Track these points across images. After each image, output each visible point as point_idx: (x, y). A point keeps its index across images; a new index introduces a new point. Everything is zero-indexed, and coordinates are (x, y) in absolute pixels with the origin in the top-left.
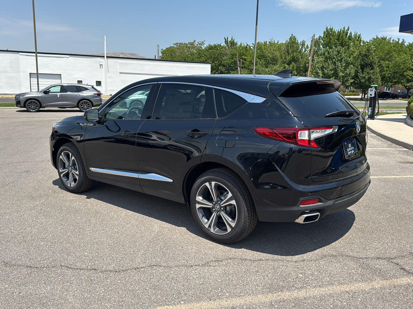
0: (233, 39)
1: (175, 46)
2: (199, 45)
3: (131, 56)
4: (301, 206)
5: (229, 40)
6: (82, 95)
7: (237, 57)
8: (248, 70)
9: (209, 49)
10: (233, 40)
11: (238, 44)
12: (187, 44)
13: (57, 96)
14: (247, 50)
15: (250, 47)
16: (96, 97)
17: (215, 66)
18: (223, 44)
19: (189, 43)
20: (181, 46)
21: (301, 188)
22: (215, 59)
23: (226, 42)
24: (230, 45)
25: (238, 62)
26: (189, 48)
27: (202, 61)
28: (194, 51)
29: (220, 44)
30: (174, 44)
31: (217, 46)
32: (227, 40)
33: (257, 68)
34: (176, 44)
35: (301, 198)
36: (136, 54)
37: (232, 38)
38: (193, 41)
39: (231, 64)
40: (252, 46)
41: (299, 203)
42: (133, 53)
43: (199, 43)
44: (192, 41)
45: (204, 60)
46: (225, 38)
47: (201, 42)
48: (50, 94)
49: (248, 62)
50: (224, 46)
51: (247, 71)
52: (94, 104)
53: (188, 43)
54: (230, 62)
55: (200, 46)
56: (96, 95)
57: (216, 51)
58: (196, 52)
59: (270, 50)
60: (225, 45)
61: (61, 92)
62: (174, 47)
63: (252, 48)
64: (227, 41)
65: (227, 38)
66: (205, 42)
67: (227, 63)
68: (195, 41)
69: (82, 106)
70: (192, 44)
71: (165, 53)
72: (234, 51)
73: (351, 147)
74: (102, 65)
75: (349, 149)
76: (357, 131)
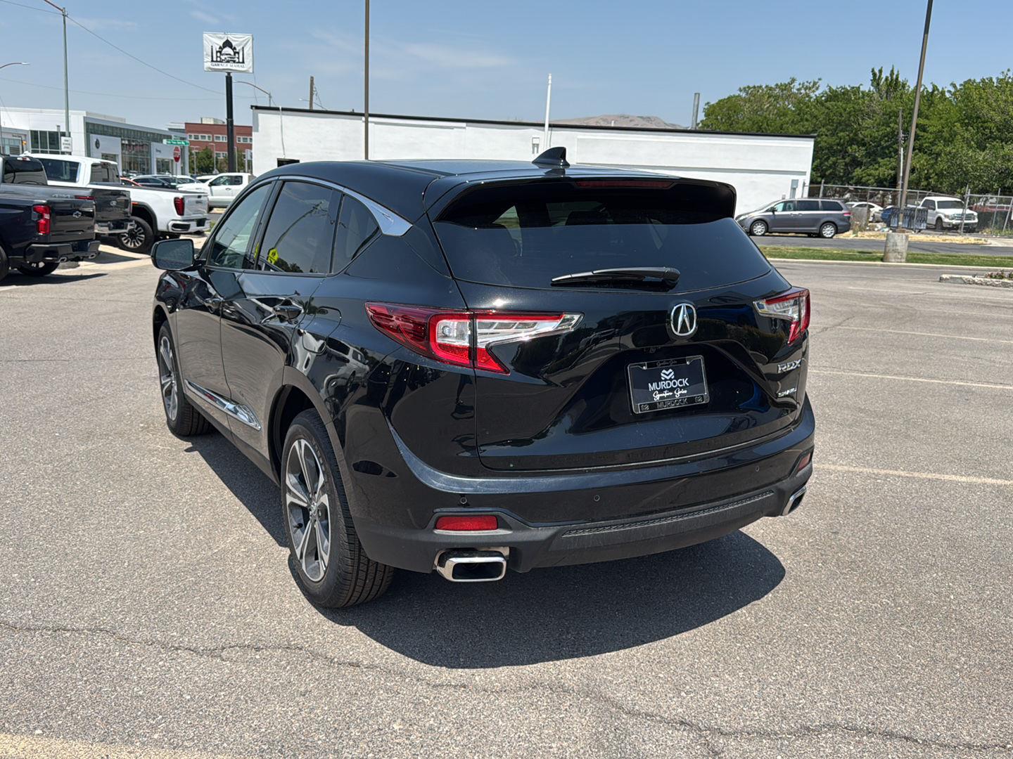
0: (895, 73)
1: (743, 95)
2: (803, 91)
3: (644, 122)
4: (437, 532)
5: (884, 76)
7: (900, 120)
8: (930, 154)
9: (826, 101)
10: (894, 76)
11: (909, 87)
12: (771, 89)
14: (932, 103)
15: (943, 93)
17: (838, 144)
18: (867, 87)
19: (777, 85)
20: (754, 93)
21: (442, 481)
22: (841, 125)
23: (876, 80)
24: (884, 89)
25: (902, 135)
26: (777, 98)
27: (804, 130)
28: (790, 106)
29: (859, 87)
30: (740, 90)
31: (848, 91)
32: (880, 76)
33: (954, 151)
34: (745, 88)
35: (438, 510)
36: (656, 118)
37: (892, 71)
38: (789, 80)
39: (881, 140)
40: (949, 91)
41: (432, 523)
42: (649, 116)
43: (803, 87)
44: (787, 81)
45: (810, 129)
46: (873, 70)
47: (810, 83)
49: (931, 133)
50: (870, 91)
51: (925, 158)
53: (773, 86)
54: (880, 133)
55: (806, 93)
57: (844, 106)
58: (794, 109)
59: (996, 101)
60: (872, 88)
62: (739, 96)
63: (948, 95)
64: (877, 78)
65: (880, 71)
66: (820, 82)
67: (871, 137)
68: (793, 80)
70: (785, 88)
71: (713, 112)
72: (895, 105)
73: (671, 380)
74: (538, 145)
75: (662, 385)
76: (677, 333)
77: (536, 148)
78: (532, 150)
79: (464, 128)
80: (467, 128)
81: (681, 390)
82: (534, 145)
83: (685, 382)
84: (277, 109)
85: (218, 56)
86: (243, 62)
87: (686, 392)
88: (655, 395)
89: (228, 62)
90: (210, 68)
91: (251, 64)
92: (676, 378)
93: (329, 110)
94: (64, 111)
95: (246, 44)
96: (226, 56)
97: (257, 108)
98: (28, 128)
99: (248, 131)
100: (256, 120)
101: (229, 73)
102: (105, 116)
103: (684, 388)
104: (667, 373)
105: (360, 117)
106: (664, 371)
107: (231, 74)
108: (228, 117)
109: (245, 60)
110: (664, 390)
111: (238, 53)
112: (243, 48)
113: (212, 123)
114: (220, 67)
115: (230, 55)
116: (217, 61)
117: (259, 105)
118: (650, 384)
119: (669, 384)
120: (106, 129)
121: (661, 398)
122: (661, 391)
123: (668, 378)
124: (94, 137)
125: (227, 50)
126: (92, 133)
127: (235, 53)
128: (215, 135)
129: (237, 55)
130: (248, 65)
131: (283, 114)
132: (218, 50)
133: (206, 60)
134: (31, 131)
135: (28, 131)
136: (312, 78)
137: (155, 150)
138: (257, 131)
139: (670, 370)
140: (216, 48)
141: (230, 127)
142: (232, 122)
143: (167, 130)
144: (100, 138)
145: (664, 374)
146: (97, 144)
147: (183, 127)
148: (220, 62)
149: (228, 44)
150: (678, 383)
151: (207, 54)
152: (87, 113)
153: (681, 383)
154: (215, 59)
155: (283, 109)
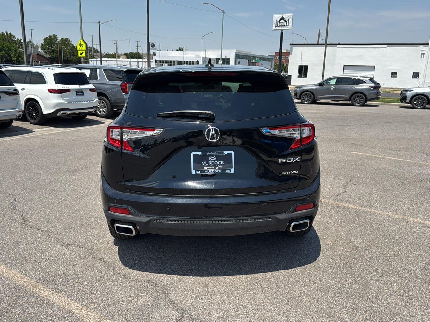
4: (110, 212)
6: (357, 87)
13: (331, 88)
16: (372, 90)
35: (109, 204)
48: (325, 86)
52: (368, 98)
56: (372, 88)
61: (335, 85)
69: (355, 100)
73: (214, 161)
74: (424, 54)
75: (209, 163)
76: (209, 140)
77: (423, 56)
78: (421, 56)
79: (386, 47)
80: (387, 47)
81: (219, 166)
82: (422, 54)
83: (222, 162)
84: (301, 44)
85: (278, 23)
86: (288, 26)
87: (222, 167)
88: (205, 167)
89: (282, 26)
90: (275, 29)
91: (291, 26)
92: (217, 160)
93: (332, 43)
94: (221, 50)
95: (290, 17)
96: (281, 24)
97: (292, 44)
98: (216, 58)
99: (288, 54)
100: (292, 49)
101: (282, 31)
102: (243, 51)
103: (221, 165)
104: (213, 158)
105: (336, 45)
106: (211, 157)
107: (283, 31)
108: (280, 49)
109: (289, 25)
110: (210, 165)
111: (286, 22)
112: (289, 20)
113: (286, 52)
114: (279, 28)
115: (283, 23)
116: (278, 26)
117: (293, 43)
118: (202, 162)
119: (213, 163)
120: (243, 56)
121: (208, 168)
122: (208, 165)
123: (213, 160)
124: (238, 60)
125: (282, 21)
126: (237, 58)
127: (285, 22)
128: (287, 57)
129: (286, 23)
130: (290, 27)
131: (303, 46)
132: (278, 21)
133: (273, 26)
134: (217, 58)
135: (215, 59)
136: (320, 30)
137: (261, 64)
138: (292, 54)
139: (215, 157)
140: (278, 20)
141: (281, 53)
142: (282, 51)
143: (268, 56)
144: (240, 60)
145: (211, 158)
146: (239, 62)
147: (274, 54)
148: (279, 26)
149: (282, 18)
150: (218, 163)
151: (274, 24)
152: (237, 51)
153: (220, 163)
154: (277, 25)
155: (303, 44)
